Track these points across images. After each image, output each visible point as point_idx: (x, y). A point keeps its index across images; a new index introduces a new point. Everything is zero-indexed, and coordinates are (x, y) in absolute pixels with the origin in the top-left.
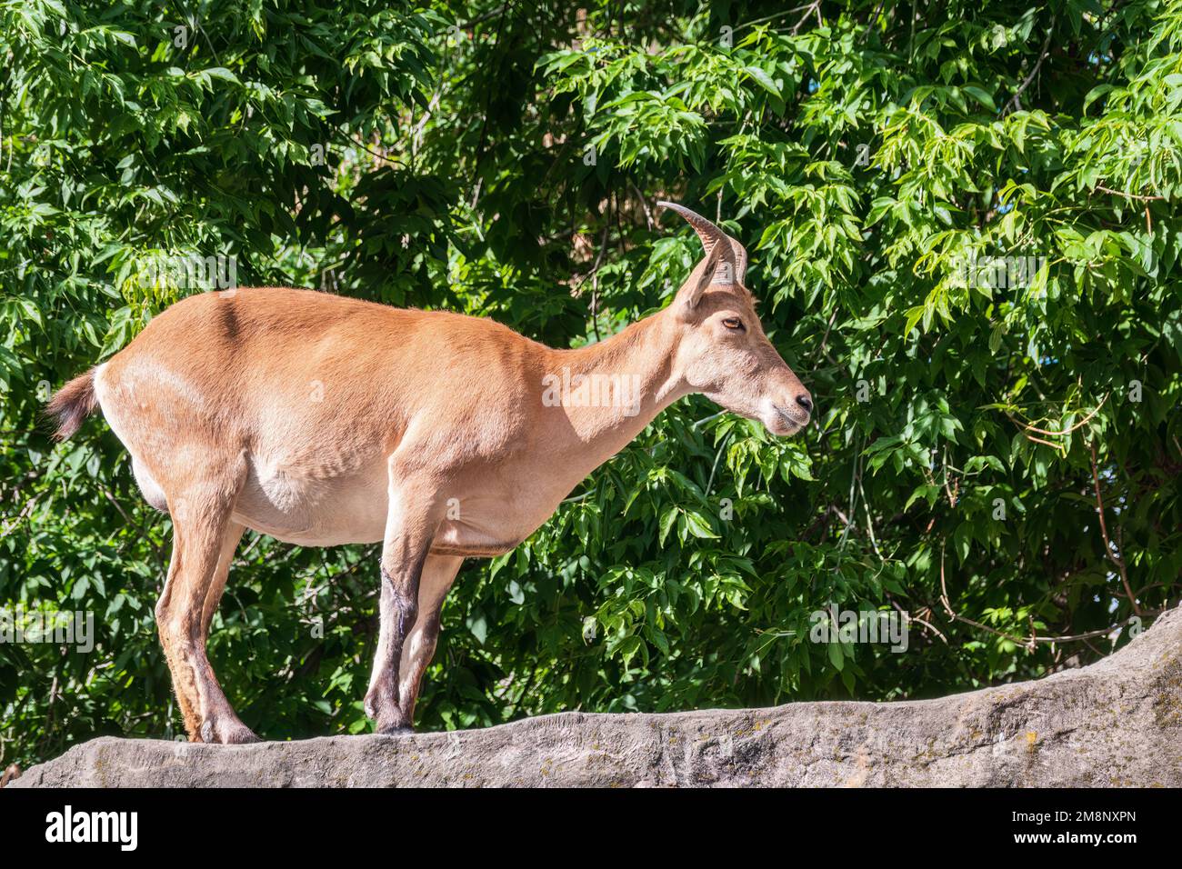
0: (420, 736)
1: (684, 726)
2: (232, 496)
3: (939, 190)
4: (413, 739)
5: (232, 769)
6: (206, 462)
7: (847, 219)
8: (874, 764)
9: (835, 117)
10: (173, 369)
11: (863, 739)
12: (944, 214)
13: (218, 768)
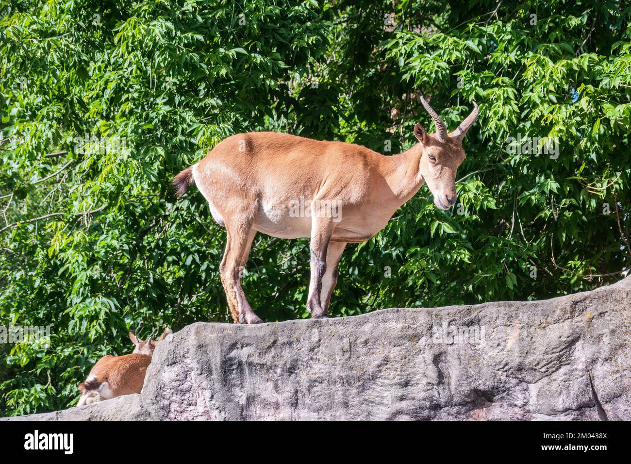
0: (330, 319)
1: (442, 313)
2: (252, 219)
3: (551, 87)
4: (328, 321)
5: (252, 334)
6: (241, 205)
7: (513, 102)
8: (522, 327)
9: (506, 59)
10: (227, 166)
11: (517, 317)
12: (553, 97)
13: (247, 334)
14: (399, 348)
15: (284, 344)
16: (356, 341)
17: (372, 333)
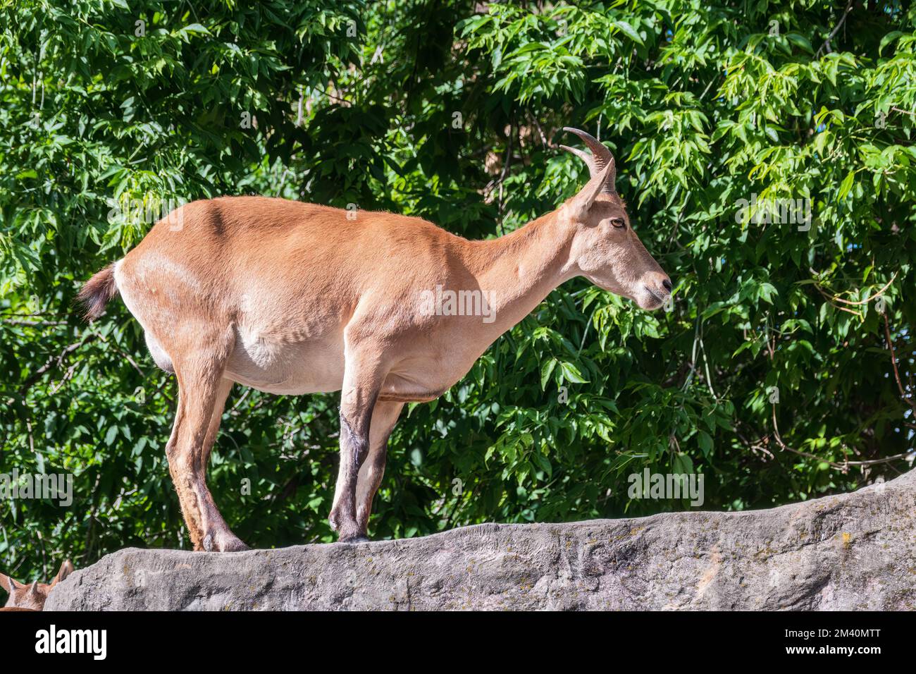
0: (373, 543)
1: (577, 533)
2: (224, 359)
3: (770, 114)
4: (367, 546)
5: (228, 571)
6: (203, 333)
7: (698, 137)
8: (724, 559)
9: (688, 58)
10: (176, 261)
11: (716, 540)
12: (772, 133)
13: (218, 571)
14: (498, 597)
15: (287, 589)
16: (419, 583)
17: (449, 568)
